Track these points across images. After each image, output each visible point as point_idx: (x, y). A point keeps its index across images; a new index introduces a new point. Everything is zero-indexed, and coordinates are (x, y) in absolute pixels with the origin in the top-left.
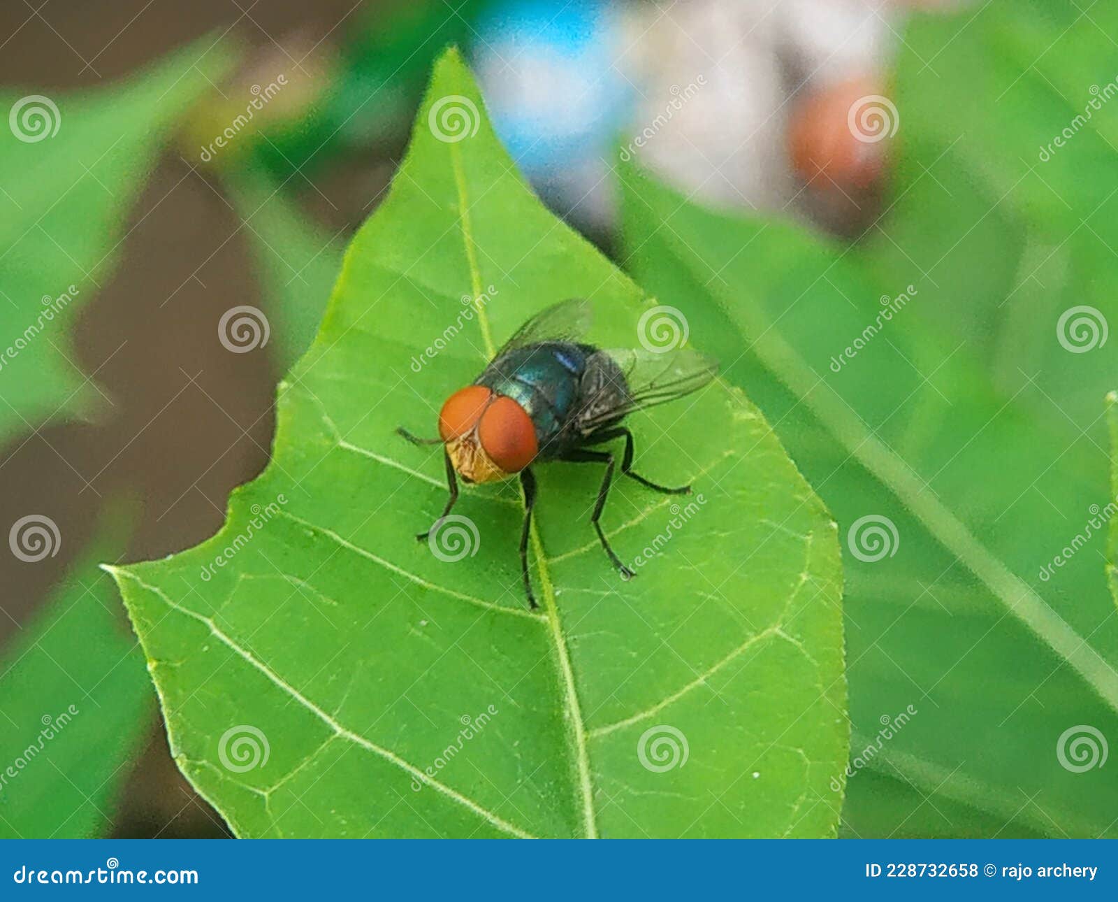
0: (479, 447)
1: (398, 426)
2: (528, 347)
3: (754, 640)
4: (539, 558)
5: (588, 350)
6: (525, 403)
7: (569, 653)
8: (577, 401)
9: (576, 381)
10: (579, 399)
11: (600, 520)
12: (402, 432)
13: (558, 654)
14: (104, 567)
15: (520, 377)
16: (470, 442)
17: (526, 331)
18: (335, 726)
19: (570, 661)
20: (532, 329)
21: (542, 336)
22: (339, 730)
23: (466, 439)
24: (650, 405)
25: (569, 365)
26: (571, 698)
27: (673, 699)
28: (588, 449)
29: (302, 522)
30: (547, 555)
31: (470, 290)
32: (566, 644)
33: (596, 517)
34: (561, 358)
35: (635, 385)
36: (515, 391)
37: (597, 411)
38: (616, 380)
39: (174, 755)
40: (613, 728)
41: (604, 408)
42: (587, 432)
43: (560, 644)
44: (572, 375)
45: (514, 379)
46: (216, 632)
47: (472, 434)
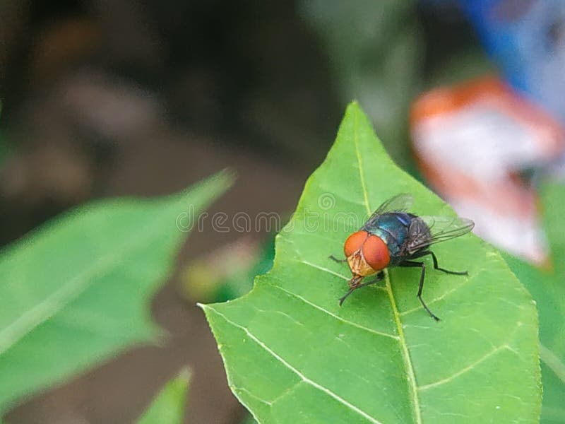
0: (363, 258)
1: (331, 254)
2: (384, 214)
3: (496, 350)
4: (395, 313)
5: (412, 216)
6: (384, 239)
7: (409, 353)
8: (408, 238)
9: (407, 229)
10: (408, 237)
11: (422, 296)
12: (332, 257)
13: (404, 353)
14: (199, 304)
15: (381, 227)
16: (358, 256)
17: (383, 207)
18: (303, 377)
19: (410, 356)
20: (385, 207)
21: (390, 209)
22: (305, 379)
23: (356, 255)
24: (441, 241)
25: (403, 222)
26: (411, 372)
27: (458, 374)
28: (413, 260)
29: (286, 291)
30: (399, 311)
31: (363, 199)
32: (408, 350)
33: (419, 295)
34: (400, 219)
35: (434, 232)
36: (379, 233)
37: (417, 243)
38: (425, 230)
39: (229, 385)
40: (430, 386)
41: (420, 241)
42: (412, 253)
43: (406, 350)
44: (405, 226)
45: (378, 228)
46: (249, 334)
47: (359, 252)
